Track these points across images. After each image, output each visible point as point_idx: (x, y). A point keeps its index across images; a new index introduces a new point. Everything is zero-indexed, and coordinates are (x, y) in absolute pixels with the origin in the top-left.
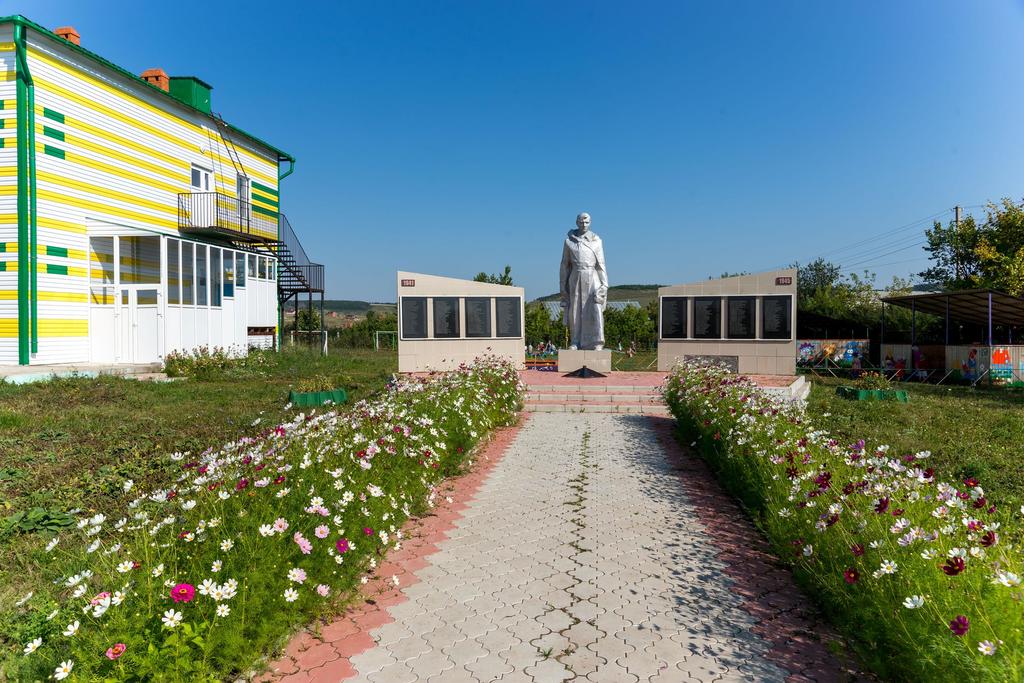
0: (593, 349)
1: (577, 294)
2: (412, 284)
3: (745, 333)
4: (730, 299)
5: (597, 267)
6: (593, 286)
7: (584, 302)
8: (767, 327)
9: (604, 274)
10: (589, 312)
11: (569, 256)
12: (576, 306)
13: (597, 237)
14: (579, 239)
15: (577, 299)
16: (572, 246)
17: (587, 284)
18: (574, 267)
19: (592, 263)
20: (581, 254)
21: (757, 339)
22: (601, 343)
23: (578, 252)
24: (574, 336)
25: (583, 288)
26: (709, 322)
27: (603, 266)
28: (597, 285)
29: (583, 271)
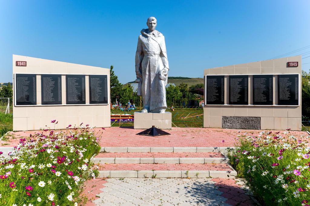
0: (159, 112)
1: (147, 73)
2: (24, 64)
3: (266, 101)
4: (254, 77)
5: (161, 55)
6: (158, 69)
7: (152, 79)
8: (281, 97)
9: (166, 60)
10: (156, 86)
11: (142, 47)
12: (146, 82)
13: (161, 35)
14: (148, 35)
15: (147, 77)
16: (144, 40)
17: (154, 67)
18: (145, 55)
19: (158, 52)
20: (150, 46)
21: (274, 105)
22: (164, 108)
23: (148, 44)
24: (146, 102)
25: (151, 69)
26: (239, 93)
27: (165, 54)
28: (161, 67)
29: (151, 57)
